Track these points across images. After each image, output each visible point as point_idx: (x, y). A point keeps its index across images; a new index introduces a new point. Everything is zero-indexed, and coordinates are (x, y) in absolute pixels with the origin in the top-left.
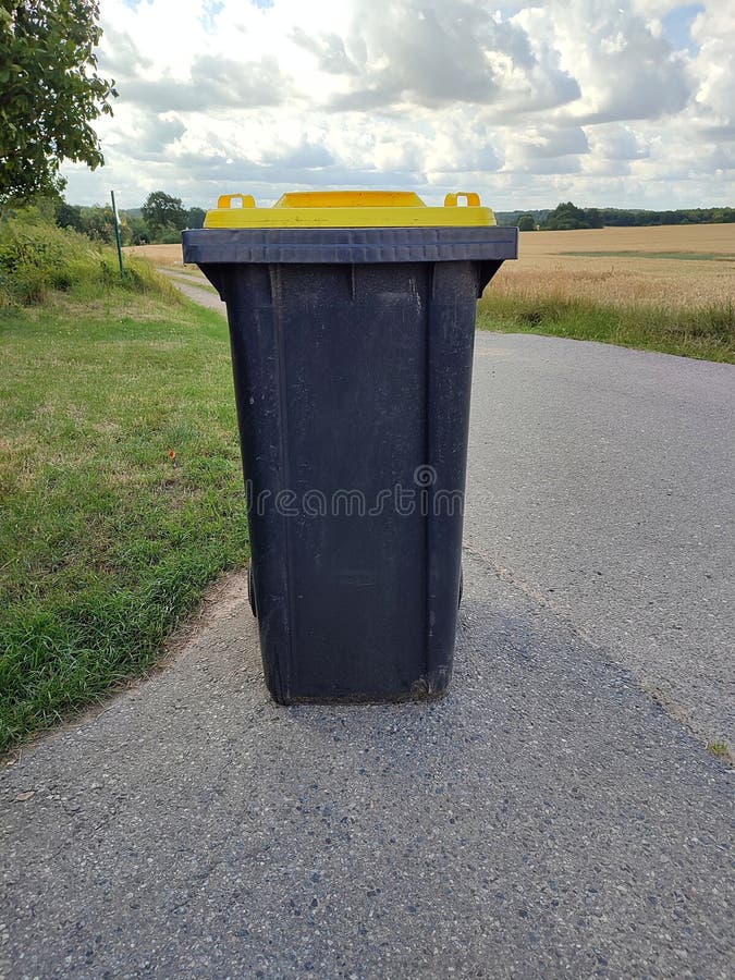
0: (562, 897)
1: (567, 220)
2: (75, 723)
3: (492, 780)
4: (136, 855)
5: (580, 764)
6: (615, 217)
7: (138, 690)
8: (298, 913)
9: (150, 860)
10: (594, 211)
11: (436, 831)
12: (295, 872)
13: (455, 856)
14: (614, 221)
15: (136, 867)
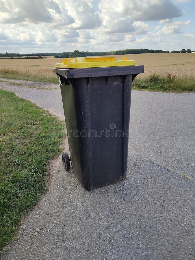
0: (176, 215)
1: (77, 55)
2: (33, 211)
3: (147, 195)
4: (79, 238)
5: (162, 186)
6: (89, 54)
7: (45, 197)
8: (127, 237)
9: (83, 238)
10: (84, 53)
11: (143, 209)
12: (120, 229)
13: (151, 214)
14: (88, 55)
15: (81, 241)
